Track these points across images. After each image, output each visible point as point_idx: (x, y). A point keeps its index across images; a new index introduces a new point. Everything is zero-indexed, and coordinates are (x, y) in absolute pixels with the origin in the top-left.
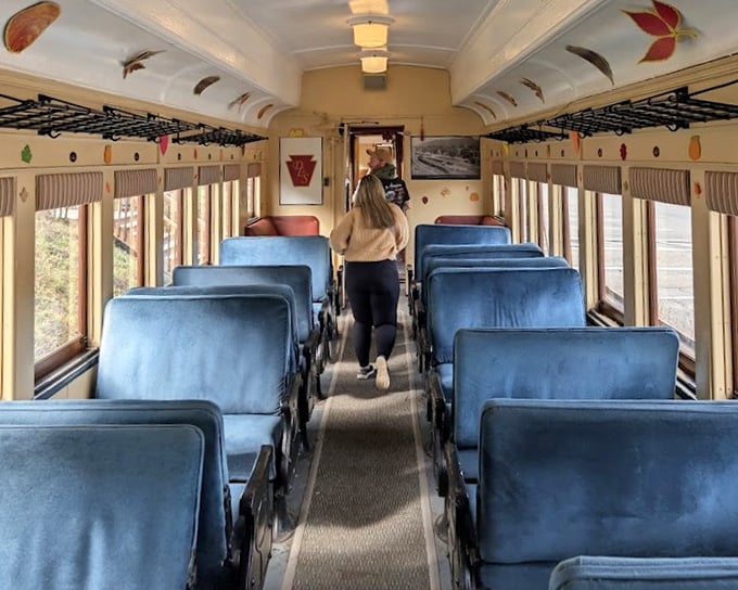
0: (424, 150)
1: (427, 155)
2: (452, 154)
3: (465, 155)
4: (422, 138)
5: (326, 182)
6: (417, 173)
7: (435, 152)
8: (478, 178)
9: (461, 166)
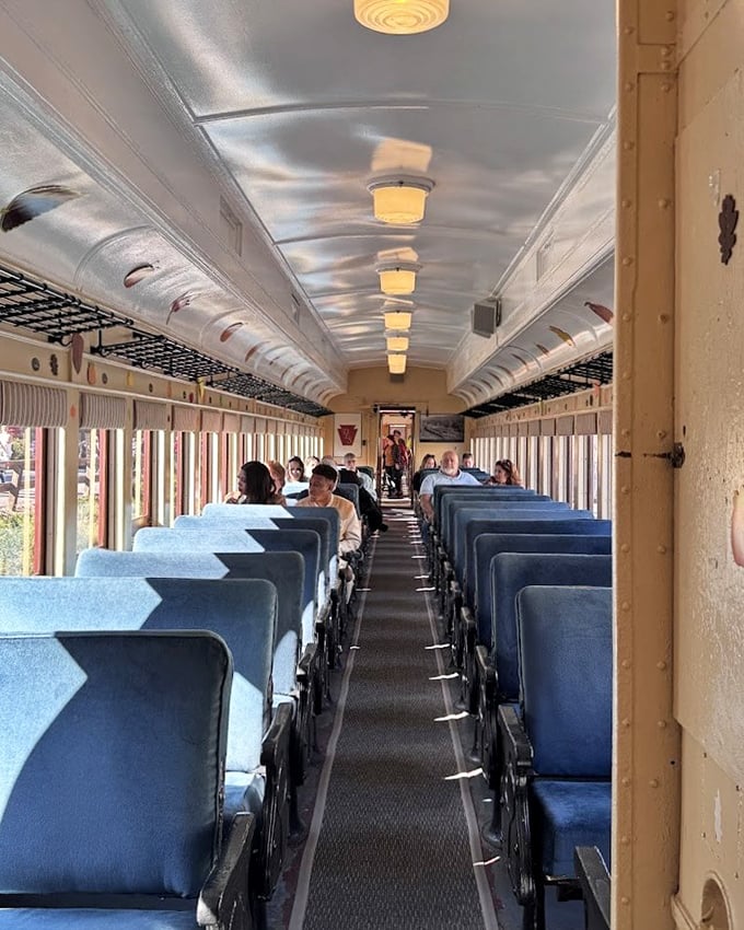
0: (428, 423)
1: (429, 426)
2: (447, 426)
3: (454, 426)
4: (427, 414)
5: (364, 443)
6: (423, 438)
7: (436, 425)
8: (463, 441)
9: (453, 434)
